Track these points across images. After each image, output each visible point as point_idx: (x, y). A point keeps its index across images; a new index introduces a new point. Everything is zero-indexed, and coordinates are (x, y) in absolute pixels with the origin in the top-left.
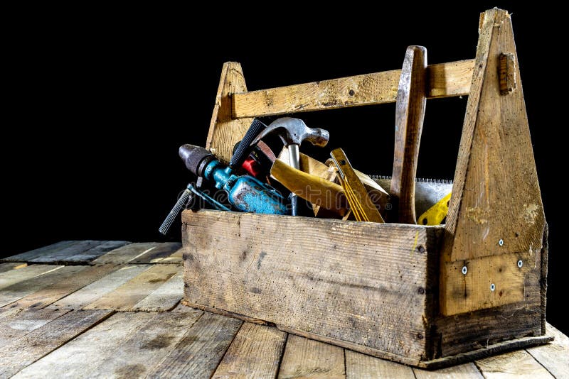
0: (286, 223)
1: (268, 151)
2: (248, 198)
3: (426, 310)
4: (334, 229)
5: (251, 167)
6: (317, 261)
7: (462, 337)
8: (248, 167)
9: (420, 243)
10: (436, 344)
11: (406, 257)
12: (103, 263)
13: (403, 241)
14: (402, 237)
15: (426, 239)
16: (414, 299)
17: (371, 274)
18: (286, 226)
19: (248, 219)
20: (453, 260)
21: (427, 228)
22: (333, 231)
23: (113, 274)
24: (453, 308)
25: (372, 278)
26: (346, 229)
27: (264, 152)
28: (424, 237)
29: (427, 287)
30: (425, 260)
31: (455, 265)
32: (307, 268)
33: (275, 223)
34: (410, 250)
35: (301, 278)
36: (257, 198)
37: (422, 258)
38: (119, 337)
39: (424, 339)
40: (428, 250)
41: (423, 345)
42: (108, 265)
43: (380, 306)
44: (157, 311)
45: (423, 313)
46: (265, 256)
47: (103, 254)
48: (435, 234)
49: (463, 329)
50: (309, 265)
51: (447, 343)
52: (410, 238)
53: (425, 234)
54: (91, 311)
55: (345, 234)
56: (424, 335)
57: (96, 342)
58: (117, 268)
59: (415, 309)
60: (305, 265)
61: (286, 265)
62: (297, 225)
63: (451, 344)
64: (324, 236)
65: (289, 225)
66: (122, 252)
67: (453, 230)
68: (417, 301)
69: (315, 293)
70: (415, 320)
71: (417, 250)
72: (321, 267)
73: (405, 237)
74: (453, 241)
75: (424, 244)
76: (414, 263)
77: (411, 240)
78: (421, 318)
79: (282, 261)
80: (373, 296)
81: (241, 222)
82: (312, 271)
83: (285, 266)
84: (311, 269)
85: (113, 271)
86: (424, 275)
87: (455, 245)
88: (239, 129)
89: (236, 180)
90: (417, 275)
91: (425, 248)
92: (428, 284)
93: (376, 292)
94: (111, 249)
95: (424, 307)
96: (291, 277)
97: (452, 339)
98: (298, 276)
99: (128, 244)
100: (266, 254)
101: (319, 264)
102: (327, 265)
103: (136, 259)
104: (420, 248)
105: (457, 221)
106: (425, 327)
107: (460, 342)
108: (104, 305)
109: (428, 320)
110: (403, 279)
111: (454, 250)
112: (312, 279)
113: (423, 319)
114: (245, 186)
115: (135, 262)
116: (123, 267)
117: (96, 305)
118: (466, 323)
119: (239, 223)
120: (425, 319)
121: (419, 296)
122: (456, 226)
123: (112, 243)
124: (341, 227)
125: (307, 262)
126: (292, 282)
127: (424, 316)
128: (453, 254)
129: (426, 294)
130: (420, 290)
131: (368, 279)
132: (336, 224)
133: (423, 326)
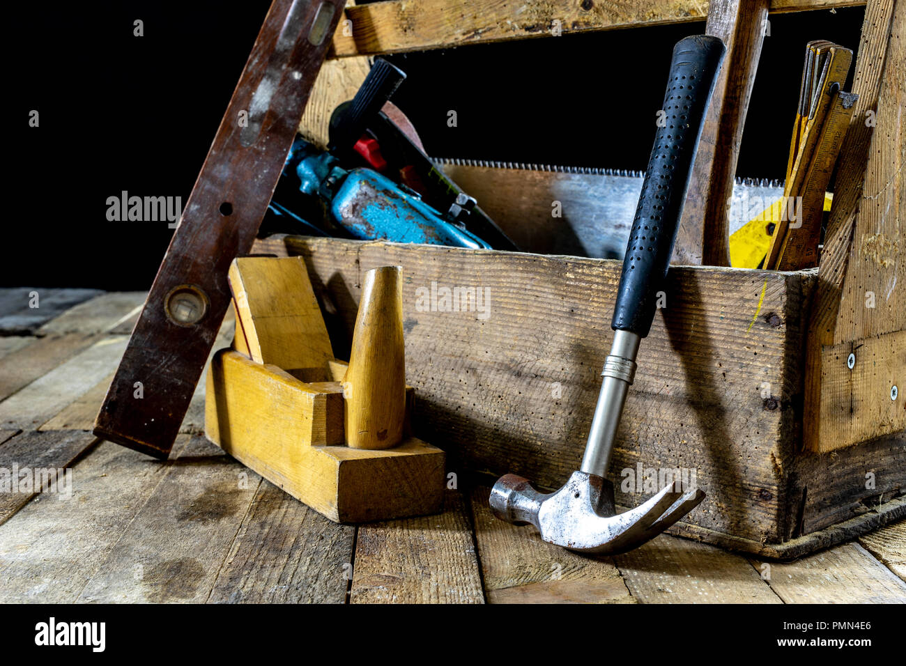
0: (463, 263)
1: (402, 121)
2: (372, 212)
3: (781, 442)
4: (569, 275)
5: (368, 152)
6: (531, 339)
7: (837, 493)
8: (364, 152)
9: (771, 307)
10: (794, 510)
11: (736, 334)
12: (60, 332)
13: (731, 302)
14: (729, 294)
15: (785, 298)
16: (754, 419)
17: (655, 367)
18: (462, 269)
19: (378, 255)
20: (837, 341)
21: (787, 277)
22: (569, 279)
23: (84, 354)
24: (830, 438)
25: (657, 376)
26: (597, 276)
27: (396, 123)
28: (781, 295)
29: (783, 397)
30: (781, 341)
31: (836, 352)
32: (508, 353)
33: (437, 263)
34: (748, 321)
35: (493, 372)
36: (387, 212)
37: (776, 339)
38: (127, 491)
39: (774, 502)
40: (788, 322)
41: (774, 512)
42: (70, 337)
43: (672, 433)
44: (188, 433)
45: (774, 449)
46: (415, 327)
47: (58, 315)
48: (801, 289)
49: (839, 477)
50: (513, 346)
51: (814, 506)
52: (747, 297)
53: (783, 289)
54: (58, 435)
55: (594, 287)
56: (775, 493)
57: (83, 505)
58: (89, 341)
59: (754, 439)
60: (503, 347)
61: (462, 345)
62: (486, 267)
63: (820, 507)
64: (548, 289)
65: (467, 266)
66: (93, 312)
67: (839, 281)
68: (762, 425)
69: (525, 402)
70: (755, 463)
71: (763, 321)
72: (540, 352)
73: (736, 295)
74: (838, 304)
75: (779, 310)
76: (755, 347)
77: (748, 300)
78: (769, 459)
79: (453, 337)
80: (658, 410)
81: (362, 260)
82: (518, 359)
83: (458, 347)
84: (518, 356)
85: (85, 349)
86: (779, 372)
87: (842, 311)
88: (340, 78)
89: (345, 178)
90: (762, 372)
91: (782, 317)
92: (785, 390)
93: (665, 404)
94: (70, 305)
95: (777, 437)
96: (472, 370)
97: (820, 498)
98: (488, 368)
99: (100, 295)
100: (416, 323)
101: (535, 346)
102: (553, 347)
103: (121, 325)
104: (769, 318)
105: (847, 261)
106: (778, 477)
107: (835, 502)
108: (80, 420)
109: (784, 462)
110: (729, 379)
111: (839, 320)
112: (519, 375)
113: (774, 461)
114: (365, 189)
115: (121, 330)
116: (99, 340)
117: (65, 421)
118: (844, 464)
119: (358, 261)
120: (778, 461)
121: (764, 414)
122: (845, 273)
123: (71, 294)
124: (586, 271)
125: (507, 341)
126: (473, 379)
127: (776, 454)
128: (837, 329)
129: (782, 410)
130: (768, 404)
131: (647, 378)
132: (576, 265)
133: (772, 475)
